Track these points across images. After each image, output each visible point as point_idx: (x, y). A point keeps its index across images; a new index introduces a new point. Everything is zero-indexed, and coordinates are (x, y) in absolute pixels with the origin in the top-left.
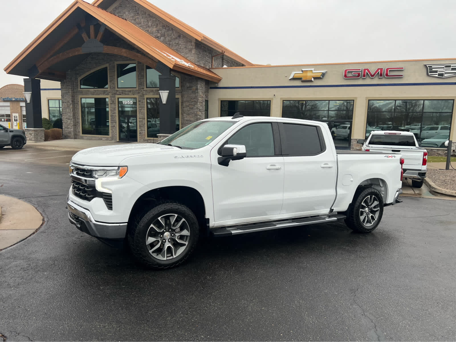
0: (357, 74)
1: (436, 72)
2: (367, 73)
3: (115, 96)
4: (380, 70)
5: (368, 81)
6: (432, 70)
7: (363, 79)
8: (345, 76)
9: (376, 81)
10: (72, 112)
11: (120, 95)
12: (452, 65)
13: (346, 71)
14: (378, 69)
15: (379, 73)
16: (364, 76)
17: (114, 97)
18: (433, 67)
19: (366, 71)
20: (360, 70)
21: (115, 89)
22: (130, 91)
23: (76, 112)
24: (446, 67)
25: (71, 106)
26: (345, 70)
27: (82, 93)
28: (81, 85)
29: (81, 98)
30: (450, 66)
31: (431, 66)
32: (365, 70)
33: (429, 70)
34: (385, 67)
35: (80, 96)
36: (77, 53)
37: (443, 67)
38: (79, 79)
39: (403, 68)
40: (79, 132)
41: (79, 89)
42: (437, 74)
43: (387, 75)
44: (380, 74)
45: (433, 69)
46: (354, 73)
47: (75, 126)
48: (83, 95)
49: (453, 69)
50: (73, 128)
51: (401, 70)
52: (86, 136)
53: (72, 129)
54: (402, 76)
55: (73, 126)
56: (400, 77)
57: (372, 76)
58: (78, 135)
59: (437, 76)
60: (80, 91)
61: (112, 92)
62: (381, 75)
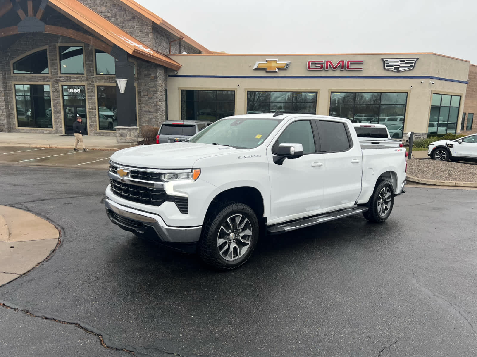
0: (320, 66)
1: (392, 66)
2: (329, 65)
3: (58, 83)
4: (341, 63)
5: (330, 73)
6: (388, 64)
7: (326, 71)
8: (309, 67)
9: (337, 73)
10: (4, 101)
11: (65, 81)
12: (406, 60)
13: (309, 62)
14: (340, 62)
15: (340, 65)
16: (327, 68)
17: (57, 85)
18: (389, 61)
19: (329, 63)
20: (323, 61)
21: (58, 75)
22: (77, 78)
23: (9, 101)
24: (401, 61)
25: (3, 94)
26: (309, 61)
27: (16, 79)
28: (14, 69)
29: (15, 85)
30: (404, 61)
31: (388, 60)
32: (327, 62)
33: (386, 64)
34: (346, 60)
35: (14, 83)
36: (11, 33)
37: (398, 61)
38: (12, 62)
39: (362, 61)
40: (14, 124)
41: (12, 75)
42: (393, 68)
43: (348, 67)
44: (342, 66)
45: (390, 63)
46: (317, 65)
47: (9, 118)
48: (17, 81)
49: (407, 63)
50: (6, 119)
51: (360, 63)
52: (23, 129)
53: (5, 121)
54: (362, 69)
55: (6, 117)
56: (360, 70)
57: (334, 68)
58: (12, 128)
59: (393, 69)
60: (12, 76)
61: (53, 79)
62: (342, 68)
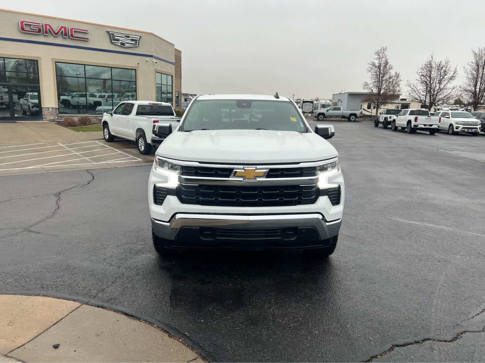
0: (37, 29)
1: (118, 40)
2: (49, 30)
4: (63, 29)
5: (51, 40)
6: (114, 38)
7: (44, 35)
8: (22, 29)
9: (59, 41)
12: (131, 36)
13: (22, 22)
14: (62, 27)
15: (62, 32)
16: (46, 32)
18: (115, 35)
19: (48, 27)
20: (40, 24)
24: (126, 37)
26: (21, 20)
30: (129, 37)
31: (113, 34)
32: (46, 25)
33: (112, 38)
34: (69, 26)
37: (123, 36)
39: (87, 31)
42: (119, 43)
43: (72, 35)
44: (65, 33)
45: (116, 37)
46: (33, 27)
49: (132, 40)
51: (85, 32)
54: (88, 39)
56: (86, 40)
57: (57, 34)
59: (119, 44)
62: (66, 35)
